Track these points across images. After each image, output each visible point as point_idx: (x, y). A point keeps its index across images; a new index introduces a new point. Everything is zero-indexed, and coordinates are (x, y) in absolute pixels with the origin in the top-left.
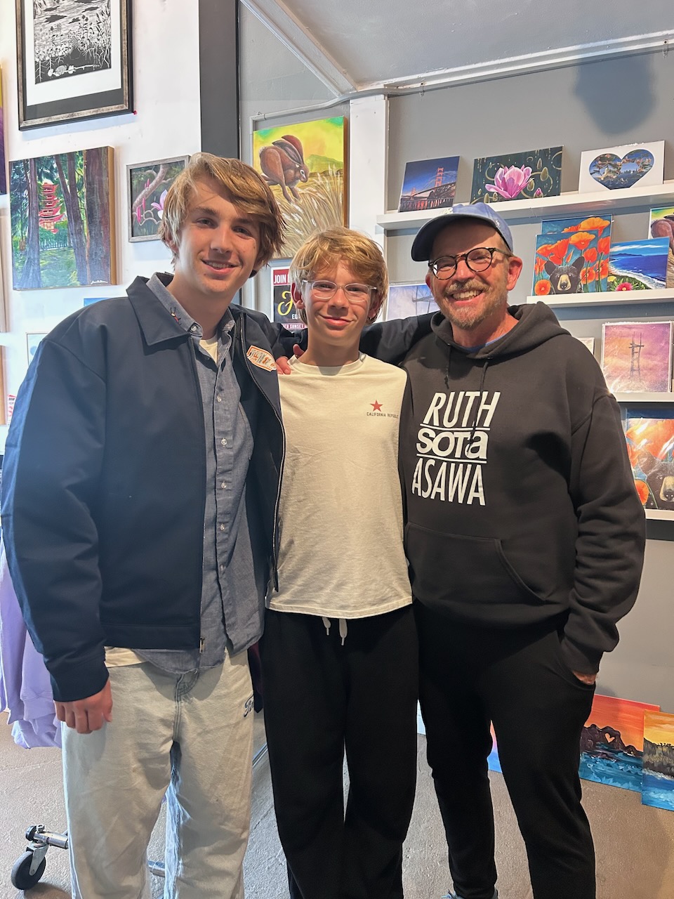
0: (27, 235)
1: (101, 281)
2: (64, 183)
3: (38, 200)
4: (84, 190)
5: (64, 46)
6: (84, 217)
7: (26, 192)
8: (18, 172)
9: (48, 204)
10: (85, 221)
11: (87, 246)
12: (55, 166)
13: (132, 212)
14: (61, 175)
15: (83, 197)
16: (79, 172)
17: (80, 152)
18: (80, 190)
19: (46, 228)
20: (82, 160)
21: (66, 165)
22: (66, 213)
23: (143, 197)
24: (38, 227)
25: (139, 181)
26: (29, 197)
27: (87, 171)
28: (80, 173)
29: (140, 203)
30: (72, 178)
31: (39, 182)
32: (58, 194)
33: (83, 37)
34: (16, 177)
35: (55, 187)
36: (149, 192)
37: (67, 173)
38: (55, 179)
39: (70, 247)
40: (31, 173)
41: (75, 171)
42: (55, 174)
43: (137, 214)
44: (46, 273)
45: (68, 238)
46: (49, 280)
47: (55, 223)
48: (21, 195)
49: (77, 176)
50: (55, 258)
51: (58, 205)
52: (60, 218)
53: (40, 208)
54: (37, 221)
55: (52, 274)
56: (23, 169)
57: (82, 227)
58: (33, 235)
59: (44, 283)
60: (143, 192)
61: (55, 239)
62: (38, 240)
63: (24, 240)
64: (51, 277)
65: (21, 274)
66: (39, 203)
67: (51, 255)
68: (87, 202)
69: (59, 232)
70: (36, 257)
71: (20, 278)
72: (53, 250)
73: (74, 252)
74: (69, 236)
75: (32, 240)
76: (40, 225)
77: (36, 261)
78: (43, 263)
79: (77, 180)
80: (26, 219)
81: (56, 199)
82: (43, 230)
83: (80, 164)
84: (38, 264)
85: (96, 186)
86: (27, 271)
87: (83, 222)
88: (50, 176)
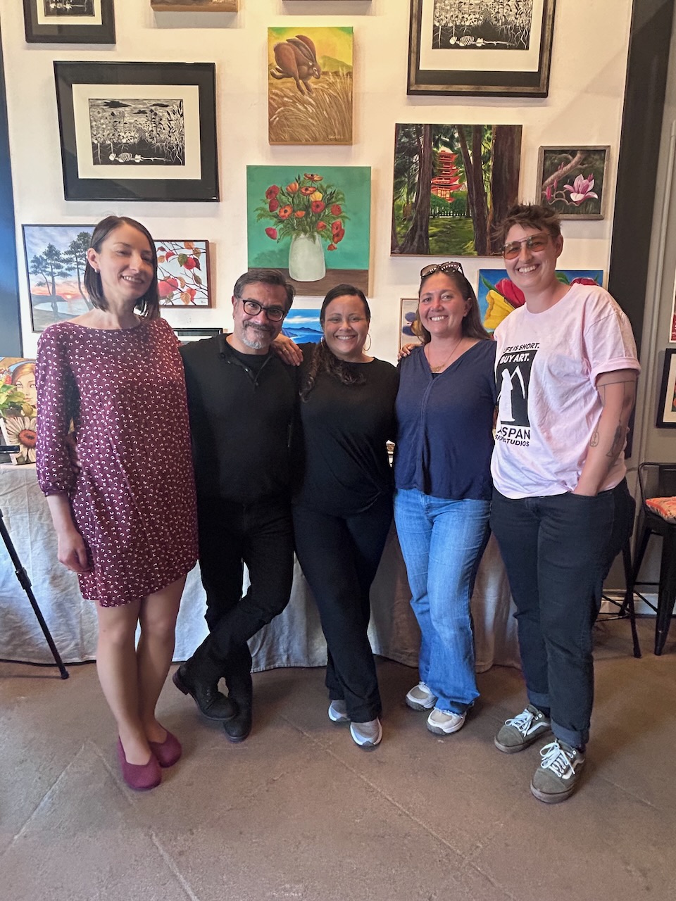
0: (414, 200)
2: (466, 153)
3: (432, 166)
4: (490, 163)
5: (472, 16)
6: (487, 188)
7: (416, 158)
8: (407, 135)
9: (444, 172)
10: (489, 194)
11: (490, 218)
12: (456, 135)
13: (542, 191)
14: (464, 146)
15: (489, 170)
16: (485, 145)
17: (490, 127)
18: (485, 163)
19: (439, 195)
20: (491, 134)
21: (470, 136)
22: (466, 183)
23: (555, 178)
24: (428, 193)
25: (552, 164)
26: (420, 162)
27: (495, 146)
28: (487, 146)
29: (552, 183)
30: (477, 149)
31: (435, 149)
32: (458, 163)
33: (498, 12)
34: (404, 140)
35: (455, 156)
36: (562, 175)
37: (471, 144)
38: (456, 149)
39: (468, 217)
40: (424, 138)
41: (481, 144)
42: (456, 144)
43: (547, 194)
44: (435, 240)
45: (466, 208)
46: (440, 247)
47: (451, 191)
48: (409, 159)
49: (483, 149)
50: (449, 226)
51: (457, 175)
52: (458, 187)
53: (434, 175)
54: (429, 187)
55: (443, 241)
56: (414, 133)
57: (484, 198)
58: (421, 200)
59: (432, 250)
60: (556, 174)
61: (451, 208)
62: (428, 206)
63: (410, 206)
64: (442, 244)
65: (404, 239)
66: (433, 170)
67: (444, 223)
68: (493, 175)
69: (456, 202)
70: (424, 224)
71: (400, 243)
72: (447, 218)
73: (473, 222)
74: (468, 207)
75: (420, 206)
76: (432, 192)
77: (424, 228)
78: (432, 230)
79: (482, 153)
80: (414, 184)
81: (455, 168)
82: (435, 197)
83: (488, 138)
84: (427, 230)
85: (506, 161)
86: (411, 237)
87: (486, 194)
88: (449, 145)
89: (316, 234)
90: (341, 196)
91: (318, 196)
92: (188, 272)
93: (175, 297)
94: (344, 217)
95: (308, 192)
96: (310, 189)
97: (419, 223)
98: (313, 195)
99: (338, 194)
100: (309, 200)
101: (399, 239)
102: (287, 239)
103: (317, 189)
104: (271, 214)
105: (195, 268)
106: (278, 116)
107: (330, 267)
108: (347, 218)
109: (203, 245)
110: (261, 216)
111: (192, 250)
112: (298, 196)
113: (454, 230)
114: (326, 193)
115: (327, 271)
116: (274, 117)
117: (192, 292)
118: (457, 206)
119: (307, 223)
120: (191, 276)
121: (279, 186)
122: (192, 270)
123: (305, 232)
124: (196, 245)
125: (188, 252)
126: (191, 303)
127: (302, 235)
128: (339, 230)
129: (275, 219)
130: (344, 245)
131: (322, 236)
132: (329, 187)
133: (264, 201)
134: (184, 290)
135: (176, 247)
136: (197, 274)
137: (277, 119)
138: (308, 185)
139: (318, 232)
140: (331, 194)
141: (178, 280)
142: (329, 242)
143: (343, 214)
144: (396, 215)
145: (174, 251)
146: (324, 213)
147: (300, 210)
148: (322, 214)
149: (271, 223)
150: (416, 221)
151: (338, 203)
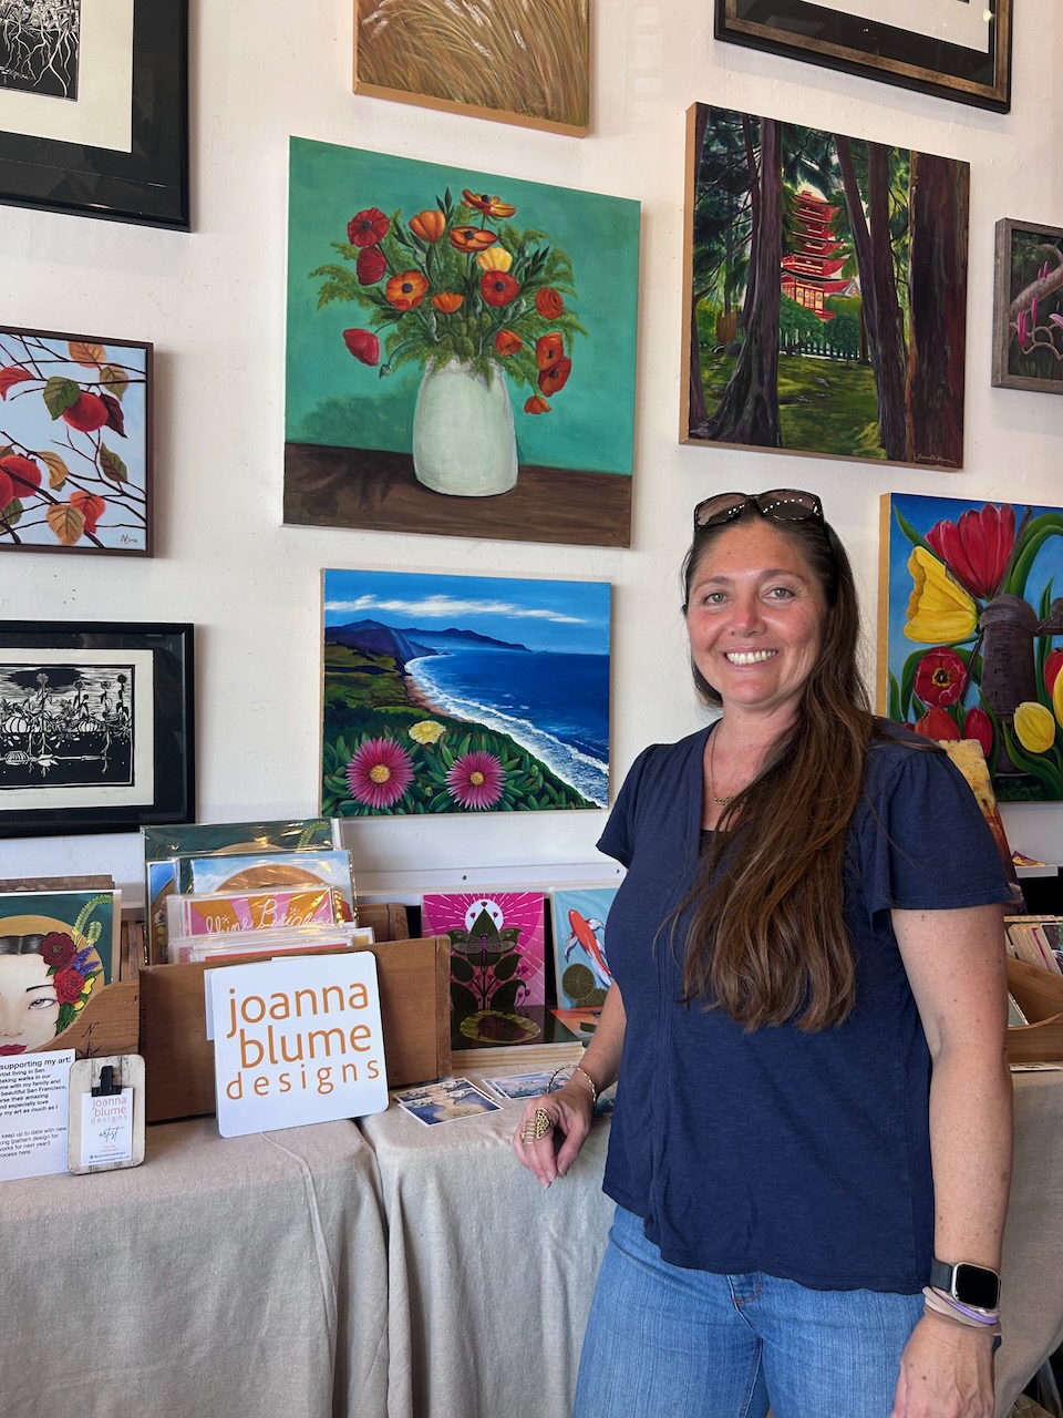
0: (742, 303)
1: (940, 459)
2: (856, 207)
3: (782, 226)
4: (908, 240)
6: (903, 298)
7: (746, 198)
8: (724, 136)
9: (808, 246)
10: (907, 313)
11: (909, 372)
12: (835, 160)
13: (1010, 319)
14: (851, 189)
15: (905, 257)
16: (897, 195)
17: (905, 153)
18: (898, 237)
19: (800, 300)
20: (907, 171)
21: (865, 168)
22: (857, 279)
23: (1033, 294)
24: (775, 292)
25: (1026, 261)
26: (756, 211)
27: (918, 200)
28: (901, 199)
29: (1027, 306)
30: (880, 207)
31: (789, 185)
32: (840, 228)
34: (716, 148)
35: (833, 211)
36: (1047, 290)
37: (867, 187)
38: (834, 192)
39: (864, 362)
40: (764, 153)
41: (886, 189)
42: (836, 180)
43: (1018, 328)
44: (793, 411)
45: (859, 340)
46: (803, 431)
47: (827, 295)
48: (730, 199)
49: (891, 204)
50: (822, 381)
51: (837, 256)
52: (840, 286)
53: (786, 249)
54: (775, 278)
55: (808, 416)
56: (740, 136)
57: (898, 322)
58: (760, 307)
59: (786, 436)
60: (1034, 286)
61: (824, 334)
62: (775, 326)
63: (733, 316)
64: (808, 424)
65: (720, 402)
66: (784, 235)
67: (812, 372)
68: (913, 267)
69: (838, 321)
70: (767, 367)
71: (712, 411)
72: (816, 359)
73: (875, 377)
74: (864, 336)
75: (757, 322)
76: (783, 291)
77: (766, 378)
78: (786, 386)
79: (891, 213)
80: (744, 263)
81: (833, 239)
82: (792, 304)
83: (901, 178)
84: (773, 384)
85: (939, 240)
86: (736, 397)
87: (900, 313)
88: (819, 180)
89: (492, 363)
90: (561, 267)
91: (499, 259)
92: (79, 437)
93: (25, 518)
94: (568, 326)
95: (473, 243)
96: (477, 235)
97: (755, 366)
98: (486, 253)
99: (555, 261)
100: (474, 265)
101: (708, 399)
102: (411, 366)
103: (494, 239)
104: (361, 288)
105: (105, 430)
106: (384, 16)
107: (530, 461)
108: (576, 328)
109: (135, 359)
110: (330, 292)
111: (96, 371)
112: (444, 250)
113: (834, 391)
114: (521, 251)
115: (524, 470)
116: (375, 15)
117: (90, 506)
118: (838, 329)
119: (469, 328)
120: (91, 451)
121: (389, 214)
122: (93, 434)
123: (463, 354)
124: (112, 354)
125: (84, 376)
126: (84, 541)
127: (454, 363)
128: (555, 358)
129: (374, 308)
130: (569, 400)
131: (511, 372)
132: (530, 237)
133: (344, 249)
134: (65, 495)
135: (38, 354)
136: (111, 448)
137: (384, 23)
138: (472, 223)
139: (499, 361)
140: (537, 258)
141: (40, 464)
142: (529, 390)
143: (567, 318)
144: (701, 338)
145: (29, 367)
146: (517, 308)
147: (449, 289)
148: (510, 313)
149: (363, 317)
150: (748, 357)
151: (554, 285)
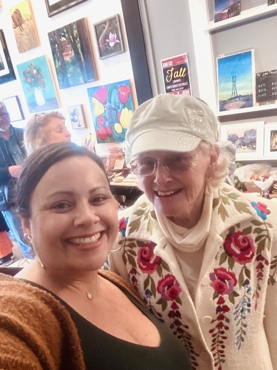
1: (92, 80)
2: (70, 38)
9: (65, 49)
10: (81, 54)
11: (84, 64)
12: (65, 31)
13: (99, 45)
14: (68, 35)
15: (78, 43)
16: (75, 32)
17: (74, 23)
18: (77, 40)
19: (67, 60)
21: (69, 30)
22: (73, 51)
25: (99, 31)
26: (58, 47)
27: (78, 31)
29: (101, 40)
30: (73, 35)
31: (61, 40)
32: (69, 43)
35: (67, 41)
37: (70, 33)
38: (66, 37)
39: (77, 67)
40: (57, 36)
41: (73, 31)
43: (101, 46)
44: (71, 79)
46: (73, 83)
47: (70, 57)
48: (55, 47)
51: (69, 49)
53: (63, 52)
56: (53, 35)
58: (62, 64)
60: (102, 35)
61: (71, 64)
62: (65, 65)
63: (60, 67)
66: (62, 49)
68: (80, 45)
69: (72, 61)
73: (80, 68)
74: (76, 62)
76: (64, 59)
77: (66, 75)
79: (75, 36)
80: (59, 57)
81: (68, 46)
83: (75, 28)
85: (83, 37)
86: (63, 80)
88: (64, 36)
90: (40, 69)
98: (34, 71)
101: (60, 82)
102: (32, 90)
104: (26, 82)
107: (46, 99)
112: (30, 73)
114: (36, 69)
116: (18, 44)
119: (35, 82)
121: (25, 70)
123: (36, 86)
128: (44, 83)
129: (28, 84)
130: (47, 89)
131: (41, 87)
133: (23, 77)
138: (32, 67)
142: (43, 89)
143: (43, 77)
144: (57, 72)
146: (38, 77)
151: (40, 72)
